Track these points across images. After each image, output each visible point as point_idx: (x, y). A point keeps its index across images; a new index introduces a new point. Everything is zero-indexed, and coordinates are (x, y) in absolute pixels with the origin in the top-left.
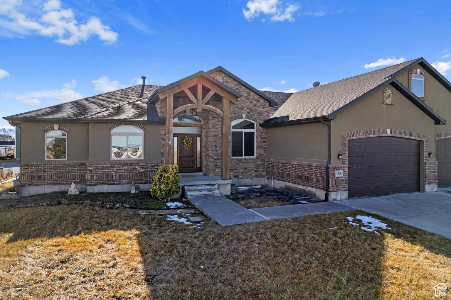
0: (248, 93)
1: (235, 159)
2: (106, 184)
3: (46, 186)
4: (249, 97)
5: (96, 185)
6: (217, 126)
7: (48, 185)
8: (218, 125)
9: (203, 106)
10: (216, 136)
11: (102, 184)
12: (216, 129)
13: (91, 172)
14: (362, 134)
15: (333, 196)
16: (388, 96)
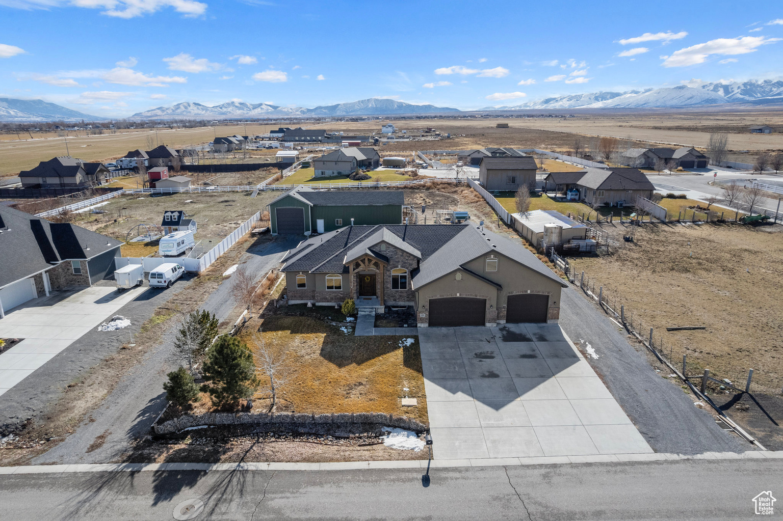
1: (394, 290)
2: (324, 302)
3: (298, 301)
5: (320, 302)
9: (369, 269)
13: (317, 296)
14: (438, 297)
15: (419, 325)
16: (459, 276)
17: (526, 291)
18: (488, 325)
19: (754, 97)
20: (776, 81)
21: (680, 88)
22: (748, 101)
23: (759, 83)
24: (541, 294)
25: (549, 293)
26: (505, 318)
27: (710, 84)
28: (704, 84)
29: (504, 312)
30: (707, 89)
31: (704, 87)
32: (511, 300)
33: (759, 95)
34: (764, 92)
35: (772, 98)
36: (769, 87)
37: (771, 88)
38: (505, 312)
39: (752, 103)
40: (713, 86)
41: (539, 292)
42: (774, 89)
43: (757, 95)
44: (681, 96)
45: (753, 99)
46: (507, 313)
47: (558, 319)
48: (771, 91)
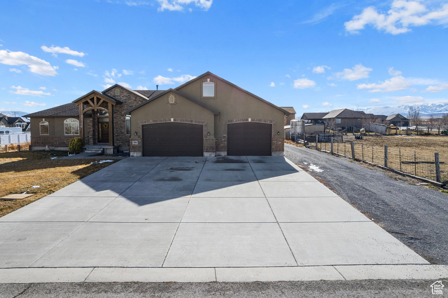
0: (135, 98)
1: (128, 136)
2: (62, 147)
3: (40, 147)
4: (137, 100)
5: (58, 147)
6: (117, 118)
7: (41, 146)
8: (118, 116)
9: (97, 108)
10: (117, 123)
11: (61, 147)
12: (117, 119)
13: (56, 140)
14: (151, 122)
15: (131, 154)
16: (172, 99)
17: (247, 120)
18: (206, 154)
19: (428, 112)
20: (438, 104)
21: (386, 107)
22: (424, 114)
23: (429, 105)
24: (263, 122)
25: (271, 121)
26: (226, 150)
27: (402, 105)
28: (399, 106)
29: (224, 143)
30: (401, 108)
31: (399, 107)
32: (232, 128)
33: (430, 111)
34: (432, 110)
35: (437, 113)
36: (435, 107)
37: (436, 108)
38: (226, 143)
39: (426, 115)
40: (404, 106)
41: (260, 120)
42: (437, 108)
43: (429, 111)
44: (387, 112)
45: (427, 114)
46: (228, 143)
47: (283, 151)
48: (436, 109)
